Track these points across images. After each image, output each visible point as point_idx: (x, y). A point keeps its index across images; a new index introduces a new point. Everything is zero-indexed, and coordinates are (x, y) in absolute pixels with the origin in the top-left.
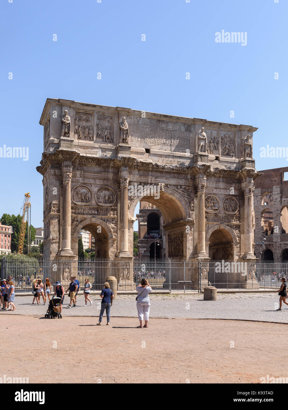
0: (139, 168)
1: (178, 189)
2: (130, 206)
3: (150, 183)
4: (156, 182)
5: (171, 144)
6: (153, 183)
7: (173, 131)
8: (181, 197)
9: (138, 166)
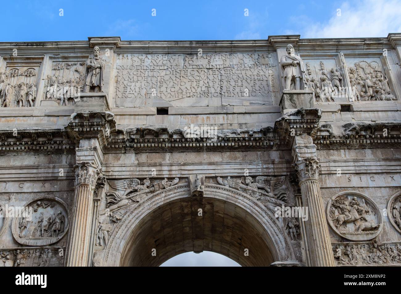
0: (135, 145)
1: (247, 185)
2: (109, 240)
3: (168, 178)
4: (183, 172)
5: (221, 94)
6: (174, 178)
7: (225, 69)
8: (256, 205)
9: (133, 139)
